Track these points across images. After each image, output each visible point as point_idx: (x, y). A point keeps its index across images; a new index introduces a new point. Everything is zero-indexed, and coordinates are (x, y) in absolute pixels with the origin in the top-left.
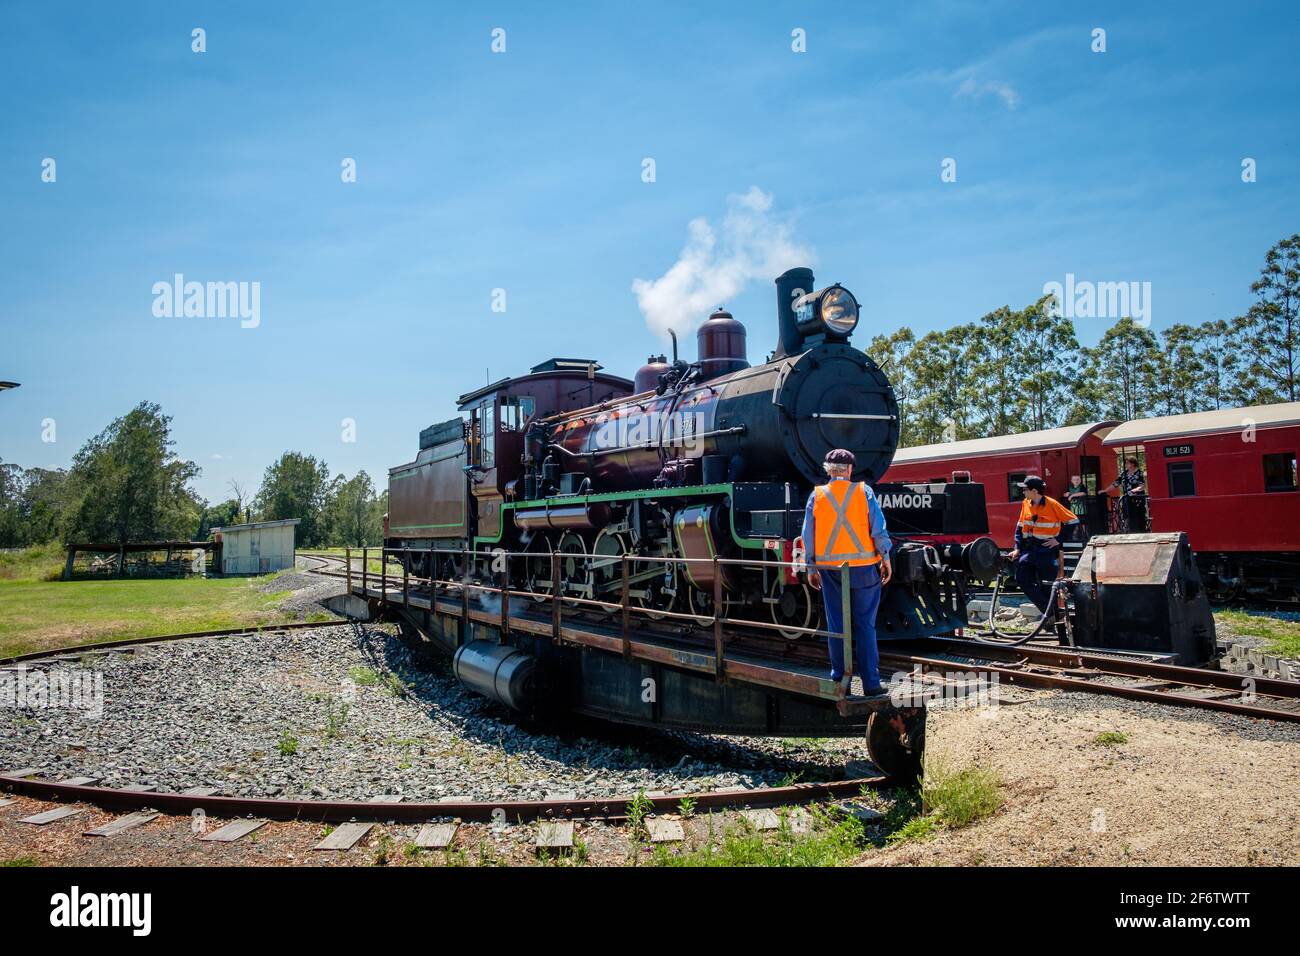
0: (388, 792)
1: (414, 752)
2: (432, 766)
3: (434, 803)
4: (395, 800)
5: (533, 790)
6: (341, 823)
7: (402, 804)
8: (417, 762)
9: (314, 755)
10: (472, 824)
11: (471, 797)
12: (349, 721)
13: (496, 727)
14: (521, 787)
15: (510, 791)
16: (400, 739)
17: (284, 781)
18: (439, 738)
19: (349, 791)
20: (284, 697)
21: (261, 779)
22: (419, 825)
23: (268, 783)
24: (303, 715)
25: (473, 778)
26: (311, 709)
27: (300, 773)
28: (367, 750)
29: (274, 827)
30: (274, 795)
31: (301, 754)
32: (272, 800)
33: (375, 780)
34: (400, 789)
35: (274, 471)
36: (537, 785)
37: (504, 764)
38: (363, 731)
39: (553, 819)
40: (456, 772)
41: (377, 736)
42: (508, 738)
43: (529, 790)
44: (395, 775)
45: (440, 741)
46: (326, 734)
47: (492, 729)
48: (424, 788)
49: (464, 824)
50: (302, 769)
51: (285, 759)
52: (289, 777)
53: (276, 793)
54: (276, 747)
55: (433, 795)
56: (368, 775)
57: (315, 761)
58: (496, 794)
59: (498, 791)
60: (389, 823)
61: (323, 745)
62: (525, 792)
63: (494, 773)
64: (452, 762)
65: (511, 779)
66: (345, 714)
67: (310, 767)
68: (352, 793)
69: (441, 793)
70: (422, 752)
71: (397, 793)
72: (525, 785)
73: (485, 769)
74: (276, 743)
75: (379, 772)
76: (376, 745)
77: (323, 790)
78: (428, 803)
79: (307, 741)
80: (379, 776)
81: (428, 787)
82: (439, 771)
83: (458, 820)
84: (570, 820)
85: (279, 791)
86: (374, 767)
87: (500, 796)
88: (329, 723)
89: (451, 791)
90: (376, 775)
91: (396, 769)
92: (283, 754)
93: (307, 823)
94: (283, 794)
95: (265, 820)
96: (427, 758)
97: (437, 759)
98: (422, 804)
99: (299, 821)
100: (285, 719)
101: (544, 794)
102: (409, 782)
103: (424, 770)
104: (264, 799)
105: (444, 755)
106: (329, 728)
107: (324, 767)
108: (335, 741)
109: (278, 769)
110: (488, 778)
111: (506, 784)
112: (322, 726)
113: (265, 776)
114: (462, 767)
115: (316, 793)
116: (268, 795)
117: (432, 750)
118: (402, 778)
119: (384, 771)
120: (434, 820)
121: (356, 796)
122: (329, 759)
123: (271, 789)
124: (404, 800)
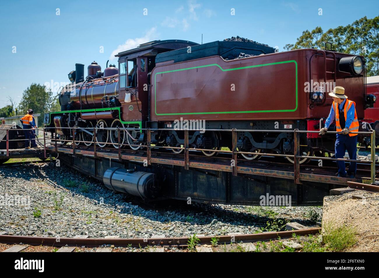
0: (82, 234)
1: (93, 217)
2: (101, 223)
3: (102, 238)
4: (85, 237)
5: (146, 233)
6: (62, 247)
7: (88, 239)
8: (94, 221)
9: (49, 217)
10: (119, 248)
11: (119, 236)
12: (64, 203)
13: (130, 206)
14: (141, 232)
15: (136, 234)
16: (87, 211)
17: (36, 229)
18: (104, 211)
19: (65, 233)
20: (35, 192)
21: (26, 228)
22: (96, 248)
23: (29, 229)
24: (43, 200)
25: (119, 228)
26: (47, 198)
27: (43, 225)
28: (72, 216)
29: (32, 248)
30: (31, 234)
31: (43, 217)
32: (30, 237)
33: (76, 228)
34: (87, 232)
35: (27, 92)
36: (148, 231)
37: (133, 222)
38: (70, 208)
39: (155, 246)
40: (112, 225)
41: (77, 210)
42: (135, 211)
43: (144, 234)
44: (85, 227)
45: (105, 212)
46: (54, 208)
47: (128, 207)
48: (98, 232)
49: (115, 248)
50: (44, 224)
51: (36, 219)
52: (38, 227)
53: (32, 234)
54: (32, 214)
55: (102, 235)
56: (73, 227)
57: (49, 220)
58: (130, 235)
59: (130, 234)
60: (82, 247)
61: (53, 214)
62: (143, 235)
63: (129, 226)
64: (110, 221)
65: (136, 229)
66: (62, 200)
67: (47, 223)
68: (66, 234)
69: (105, 234)
70: (97, 217)
71: (86, 234)
72: (142, 231)
73: (125, 224)
74: (32, 212)
75: (78, 225)
76: (76, 213)
77: (53, 232)
78: (99, 238)
79: (46, 212)
80: (78, 227)
81: (100, 232)
82: (104, 225)
83: (113, 246)
84: (162, 247)
85: (33, 233)
86: (76, 223)
87: (132, 236)
88: (55, 204)
89: (110, 234)
90: (76, 227)
91: (85, 224)
92: (35, 217)
93: (46, 247)
94: (35, 234)
95: (27, 245)
96: (99, 219)
97: (103, 220)
98: (97, 239)
99: (42, 246)
100: (35, 202)
101: (151, 235)
102: (91, 230)
103: (98, 224)
104: (27, 236)
105: (107, 218)
106: (55, 206)
107: (53, 223)
108: (58, 212)
109: (33, 224)
110: (126, 228)
111: (134, 231)
112: (52, 205)
113: (27, 226)
114: (114, 224)
115: (50, 234)
116: (29, 234)
117: (101, 216)
118: (88, 228)
119: (80, 225)
120: (102, 246)
121: (68, 235)
122: (56, 220)
123: (30, 232)
124: (89, 237)
